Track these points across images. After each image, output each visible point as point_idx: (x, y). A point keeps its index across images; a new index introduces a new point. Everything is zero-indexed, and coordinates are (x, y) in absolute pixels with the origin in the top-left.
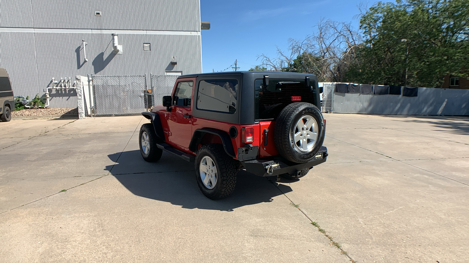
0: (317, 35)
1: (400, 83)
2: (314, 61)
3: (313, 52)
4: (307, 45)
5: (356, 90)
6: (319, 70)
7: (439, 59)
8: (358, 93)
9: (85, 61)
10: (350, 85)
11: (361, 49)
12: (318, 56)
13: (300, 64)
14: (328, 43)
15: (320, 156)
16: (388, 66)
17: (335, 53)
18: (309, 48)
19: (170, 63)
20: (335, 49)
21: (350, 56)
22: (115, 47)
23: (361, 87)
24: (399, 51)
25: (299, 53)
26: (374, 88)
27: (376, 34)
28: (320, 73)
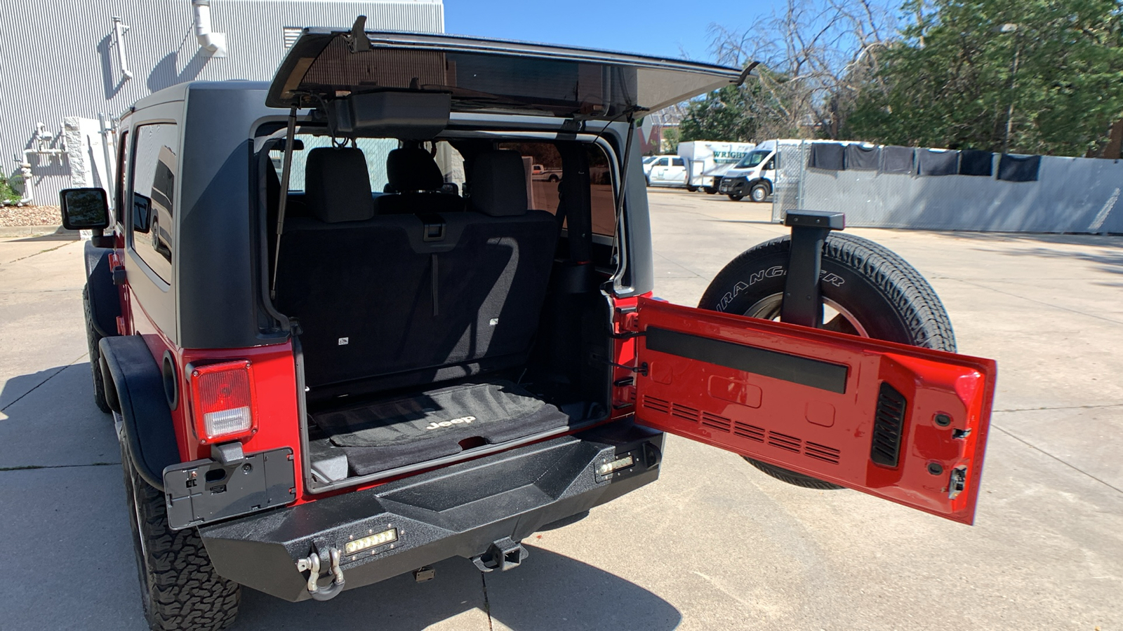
0: (782, 14)
1: (992, 143)
2: (770, 83)
3: (769, 60)
4: (756, 40)
5: (869, 161)
6: (784, 108)
7: (1101, 79)
8: (875, 170)
9: (126, 78)
10: (853, 148)
11: (893, 51)
12: (784, 70)
13: (736, 92)
14: (808, 36)
16: (963, 99)
17: (826, 62)
18: (760, 50)
20: (826, 53)
21: (865, 71)
23: (881, 154)
24: (992, 57)
25: (735, 61)
26: (917, 156)
27: (934, 12)
28: (785, 114)
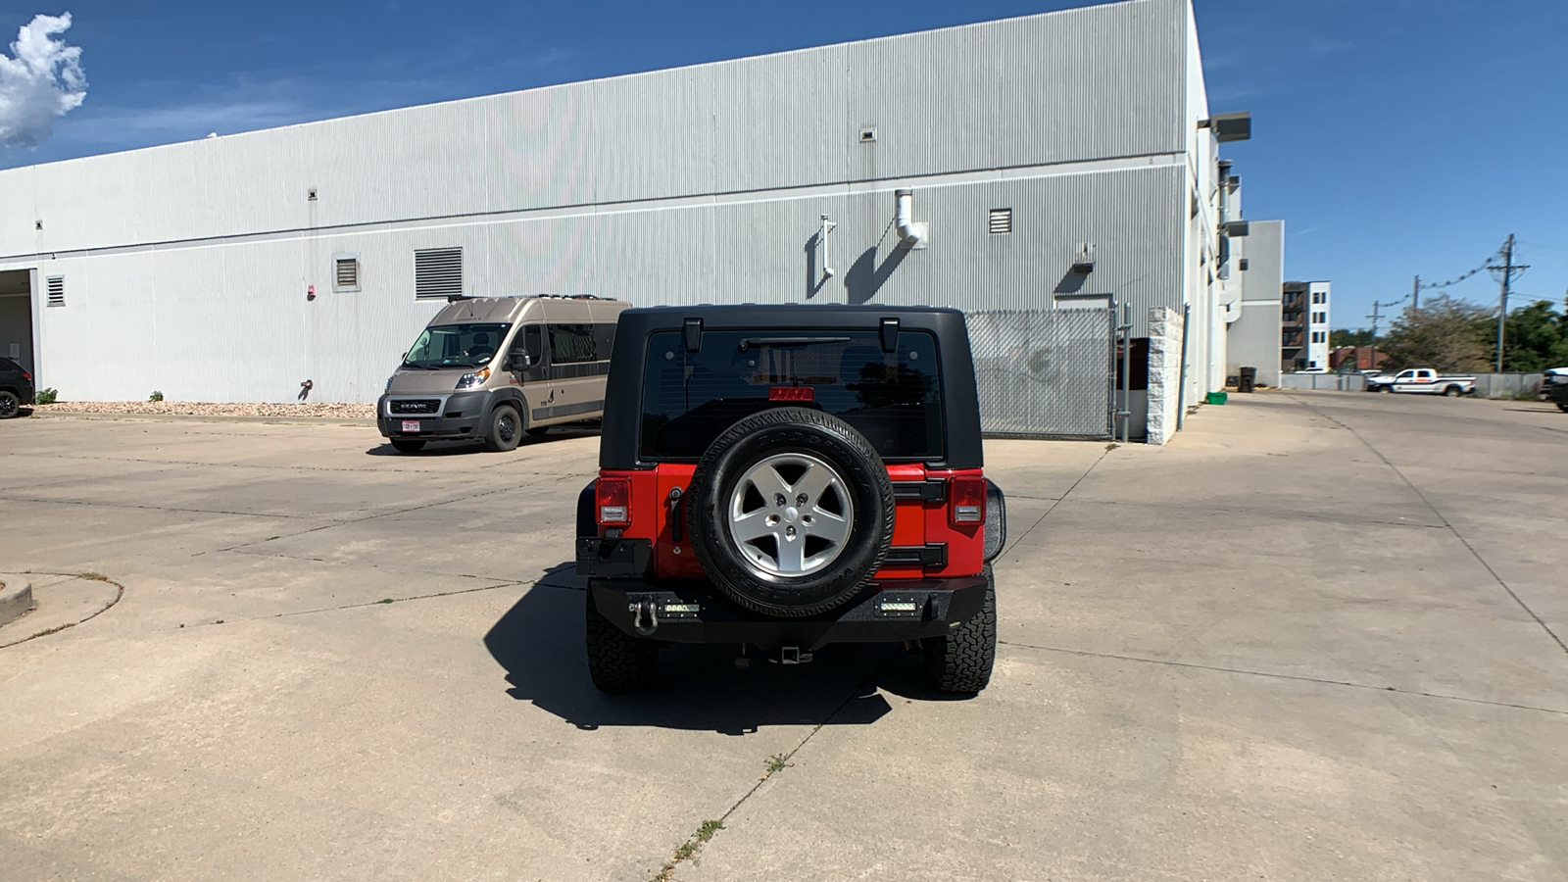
9: (827, 276)
15: (911, 607)
19: (1071, 269)
22: (902, 231)
